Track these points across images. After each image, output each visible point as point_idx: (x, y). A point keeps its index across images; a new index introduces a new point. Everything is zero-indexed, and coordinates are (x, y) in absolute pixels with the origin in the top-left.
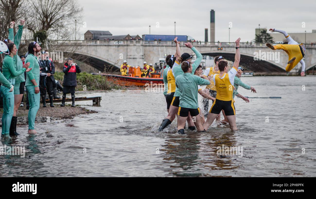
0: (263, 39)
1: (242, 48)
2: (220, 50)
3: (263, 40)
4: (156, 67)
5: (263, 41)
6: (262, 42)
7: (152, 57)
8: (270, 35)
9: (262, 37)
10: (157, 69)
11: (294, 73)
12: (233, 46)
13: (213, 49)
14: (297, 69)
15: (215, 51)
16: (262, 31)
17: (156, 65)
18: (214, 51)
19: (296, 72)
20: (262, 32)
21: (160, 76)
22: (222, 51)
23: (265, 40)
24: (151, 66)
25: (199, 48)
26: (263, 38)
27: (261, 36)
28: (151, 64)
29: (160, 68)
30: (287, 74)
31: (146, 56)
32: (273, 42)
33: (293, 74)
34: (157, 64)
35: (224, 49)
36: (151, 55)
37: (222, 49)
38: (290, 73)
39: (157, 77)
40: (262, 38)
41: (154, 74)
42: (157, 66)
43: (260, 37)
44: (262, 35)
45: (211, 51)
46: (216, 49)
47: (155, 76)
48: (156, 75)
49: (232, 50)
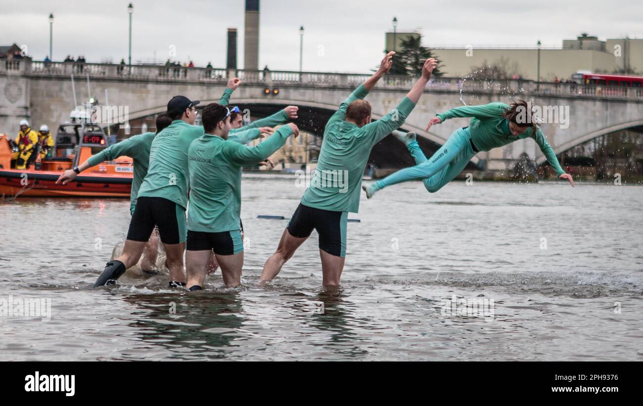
0: (410, 64)
1: (341, 92)
2: (269, 96)
3: (409, 68)
4: (62, 136)
5: (409, 73)
6: (406, 74)
7: (55, 114)
8: (432, 52)
9: (406, 59)
10: (64, 143)
11: (502, 171)
12: (311, 84)
13: (248, 91)
14: (508, 161)
15: (256, 98)
16: (407, 39)
17: (60, 131)
18: (252, 97)
19: (507, 169)
20: (404, 44)
21: (71, 165)
22: (275, 97)
23: (415, 67)
24: (45, 134)
25: (205, 88)
26: (409, 62)
27: (401, 54)
28: (44, 128)
29: (74, 140)
30: (479, 174)
31: (39, 109)
32: (441, 74)
33: (498, 175)
34: (64, 128)
35: (282, 92)
36: (53, 107)
37: (276, 92)
38: (490, 170)
39: (60, 169)
40: (405, 63)
41: (54, 160)
42: (66, 134)
43: (400, 58)
44: (405, 53)
45: (240, 98)
46: (258, 91)
47: (57, 166)
48: (57, 164)
49: (307, 98)
